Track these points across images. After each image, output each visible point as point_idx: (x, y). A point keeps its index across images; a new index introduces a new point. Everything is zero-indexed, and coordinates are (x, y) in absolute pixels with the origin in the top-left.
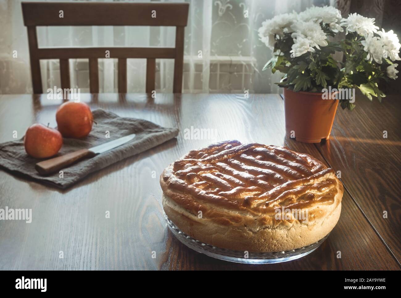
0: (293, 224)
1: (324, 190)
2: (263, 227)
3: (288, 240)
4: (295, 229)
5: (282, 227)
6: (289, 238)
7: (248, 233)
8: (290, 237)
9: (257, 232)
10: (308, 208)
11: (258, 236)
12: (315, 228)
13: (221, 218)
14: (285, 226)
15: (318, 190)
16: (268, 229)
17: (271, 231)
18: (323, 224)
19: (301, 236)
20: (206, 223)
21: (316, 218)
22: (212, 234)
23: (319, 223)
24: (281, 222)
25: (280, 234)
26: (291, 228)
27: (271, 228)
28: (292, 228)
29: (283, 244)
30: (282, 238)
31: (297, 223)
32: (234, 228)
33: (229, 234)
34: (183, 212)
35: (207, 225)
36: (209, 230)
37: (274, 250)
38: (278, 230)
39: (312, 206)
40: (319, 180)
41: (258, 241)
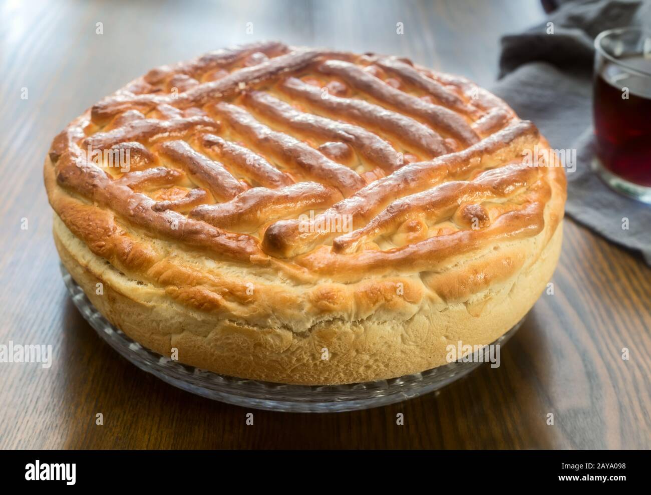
0: (420, 304)
1: (513, 192)
2: (327, 317)
3: (408, 351)
4: (428, 317)
5: (384, 317)
6: (410, 345)
7: (279, 336)
8: (415, 342)
9: (308, 333)
10: (467, 254)
11: (309, 343)
12: (490, 306)
13: (193, 289)
14: (394, 314)
15: (493, 193)
16: (340, 323)
17: (352, 329)
18: (515, 291)
19: (447, 337)
20: (150, 301)
21: (491, 283)
22: (169, 334)
23: (502, 291)
24: (382, 302)
25: (382, 337)
26: (414, 316)
27: (352, 319)
28: (417, 316)
29: (391, 363)
30: (390, 346)
31: (432, 300)
32: (234, 322)
33: (218, 337)
34: (88, 262)
35: (154, 307)
36: (160, 321)
37: (364, 379)
38: (373, 325)
39: (477, 249)
40: (496, 158)
41: (313, 357)
